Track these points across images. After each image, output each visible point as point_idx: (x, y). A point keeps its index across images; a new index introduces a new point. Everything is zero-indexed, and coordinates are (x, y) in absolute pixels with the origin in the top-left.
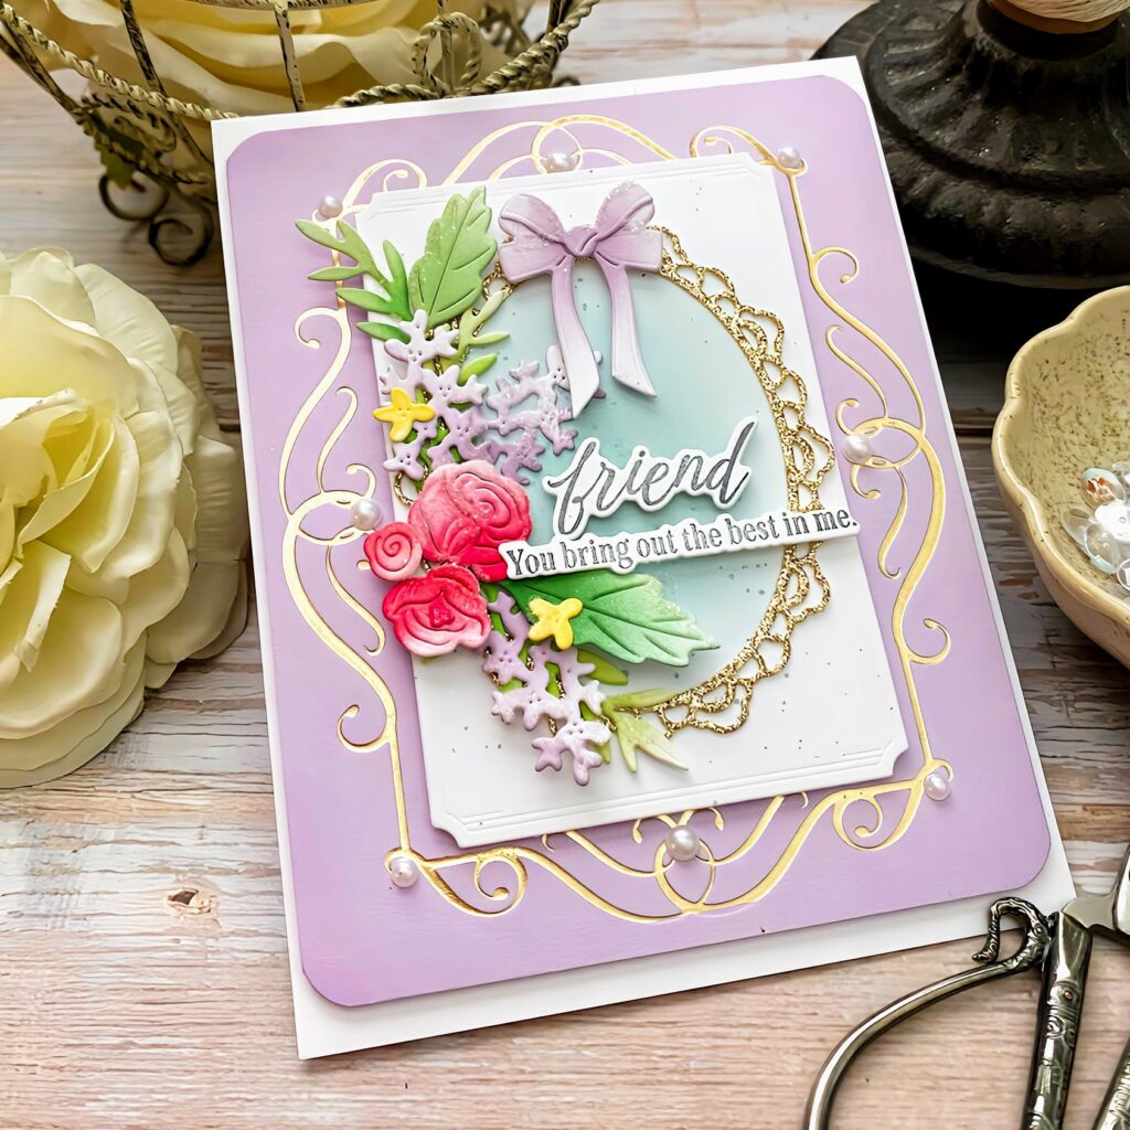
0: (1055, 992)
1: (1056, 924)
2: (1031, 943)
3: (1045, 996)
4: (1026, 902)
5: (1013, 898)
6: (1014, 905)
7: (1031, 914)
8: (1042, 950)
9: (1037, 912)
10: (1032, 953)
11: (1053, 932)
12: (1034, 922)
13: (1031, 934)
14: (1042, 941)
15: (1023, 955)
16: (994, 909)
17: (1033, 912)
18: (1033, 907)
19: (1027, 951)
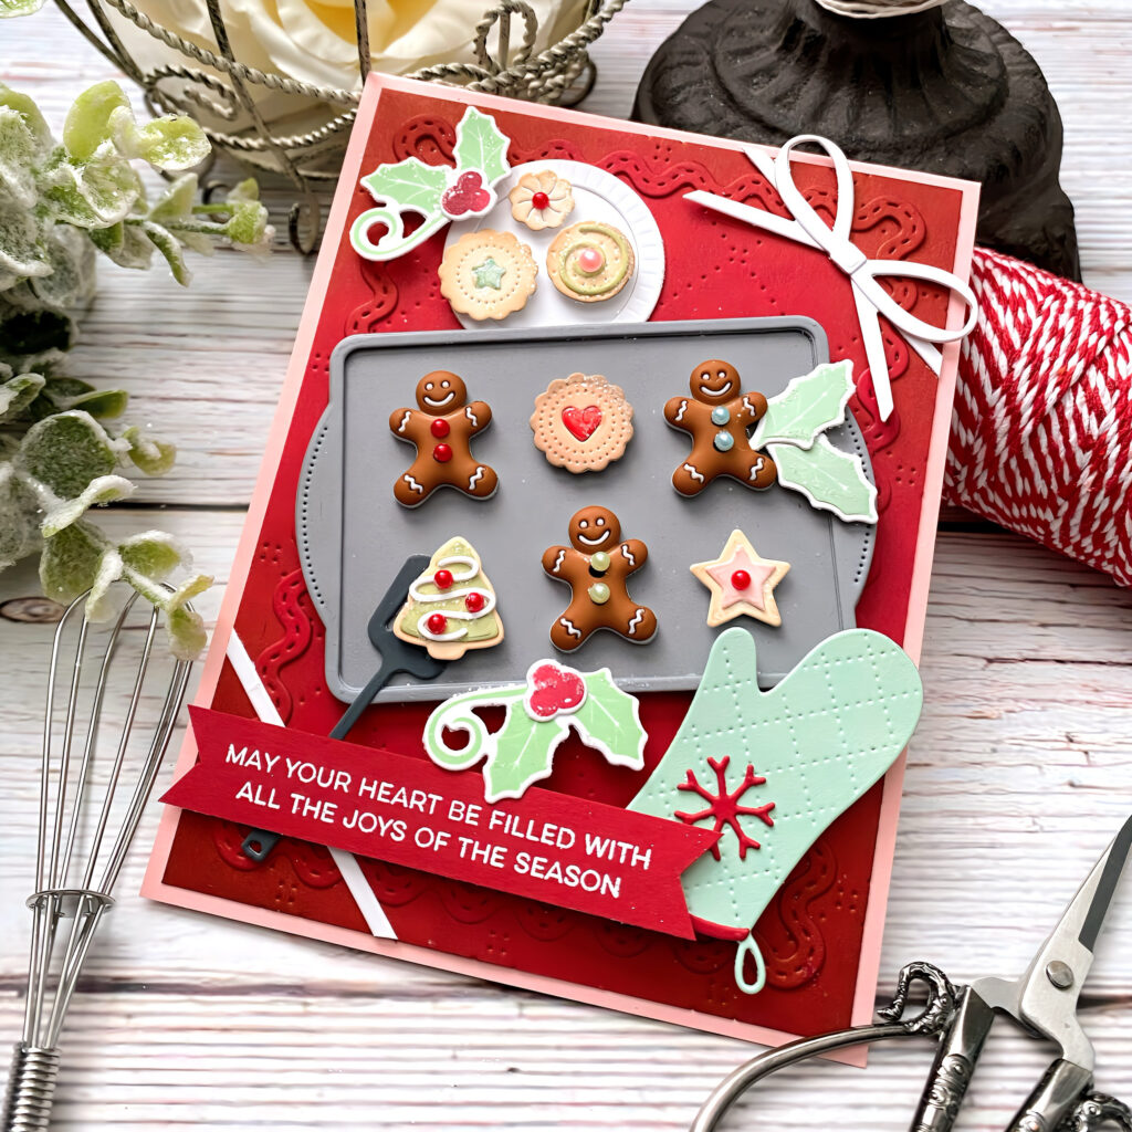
0: (948, 1062)
1: (962, 997)
2: (935, 1010)
3: (937, 1065)
4: (939, 971)
5: (927, 964)
6: (927, 972)
7: (940, 983)
8: (945, 1020)
9: (947, 982)
10: (933, 1021)
11: (958, 1004)
12: (942, 992)
13: (936, 1002)
14: (945, 1011)
15: (925, 1021)
16: (907, 971)
17: (943, 982)
18: (944, 976)
19: (931, 1018)
